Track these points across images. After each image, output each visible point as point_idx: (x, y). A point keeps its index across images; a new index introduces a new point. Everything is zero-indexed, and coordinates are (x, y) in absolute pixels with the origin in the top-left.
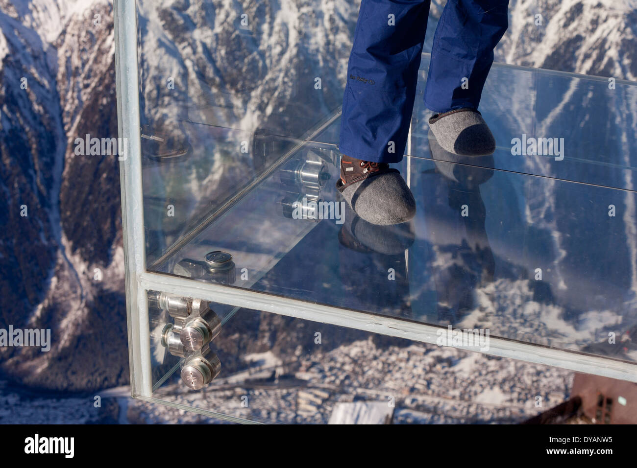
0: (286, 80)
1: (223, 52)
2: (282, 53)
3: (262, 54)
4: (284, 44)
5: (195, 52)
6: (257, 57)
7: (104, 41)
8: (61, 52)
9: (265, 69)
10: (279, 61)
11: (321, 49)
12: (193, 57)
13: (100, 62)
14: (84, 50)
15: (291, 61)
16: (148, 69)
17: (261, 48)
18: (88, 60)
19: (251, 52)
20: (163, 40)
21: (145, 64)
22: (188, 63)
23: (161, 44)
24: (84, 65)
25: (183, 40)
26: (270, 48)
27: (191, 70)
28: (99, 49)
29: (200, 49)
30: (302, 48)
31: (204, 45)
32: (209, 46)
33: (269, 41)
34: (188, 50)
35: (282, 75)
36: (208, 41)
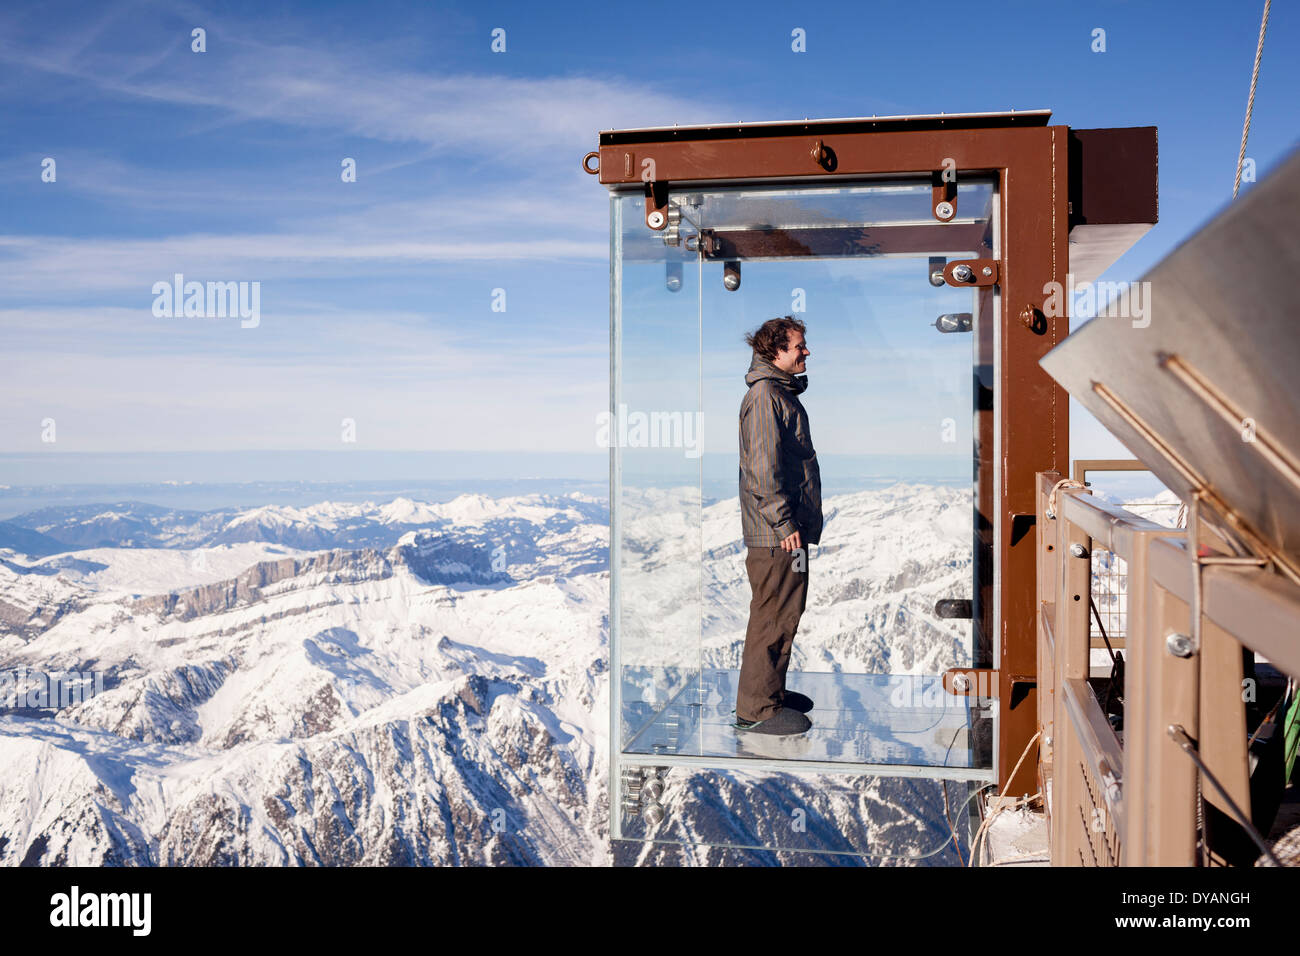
0: (382, 860)
1: (322, 837)
2: (379, 835)
3: (359, 838)
4: (380, 826)
5: (295, 838)
6: (355, 840)
7: (208, 831)
8: (163, 845)
9: (362, 851)
10: (375, 842)
11: (415, 829)
12: (293, 843)
13: (204, 852)
14: (188, 841)
15: (387, 842)
16: (252, 857)
17: (357, 831)
18: (191, 850)
19: (349, 835)
20: (267, 827)
21: (250, 851)
22: (289, 849)
23: (265, 831)
24: (186, 856)
25: (285, 826)
26: (367, 830)
27: (291, 855)
28: (202, 839)
29: (300, 834)
30: (397, 831)
31: (304, 830)
32: (308, 831)
33: (366, 825)
34: (290, 836)
35: (378, 856)
36: (309, 828)
